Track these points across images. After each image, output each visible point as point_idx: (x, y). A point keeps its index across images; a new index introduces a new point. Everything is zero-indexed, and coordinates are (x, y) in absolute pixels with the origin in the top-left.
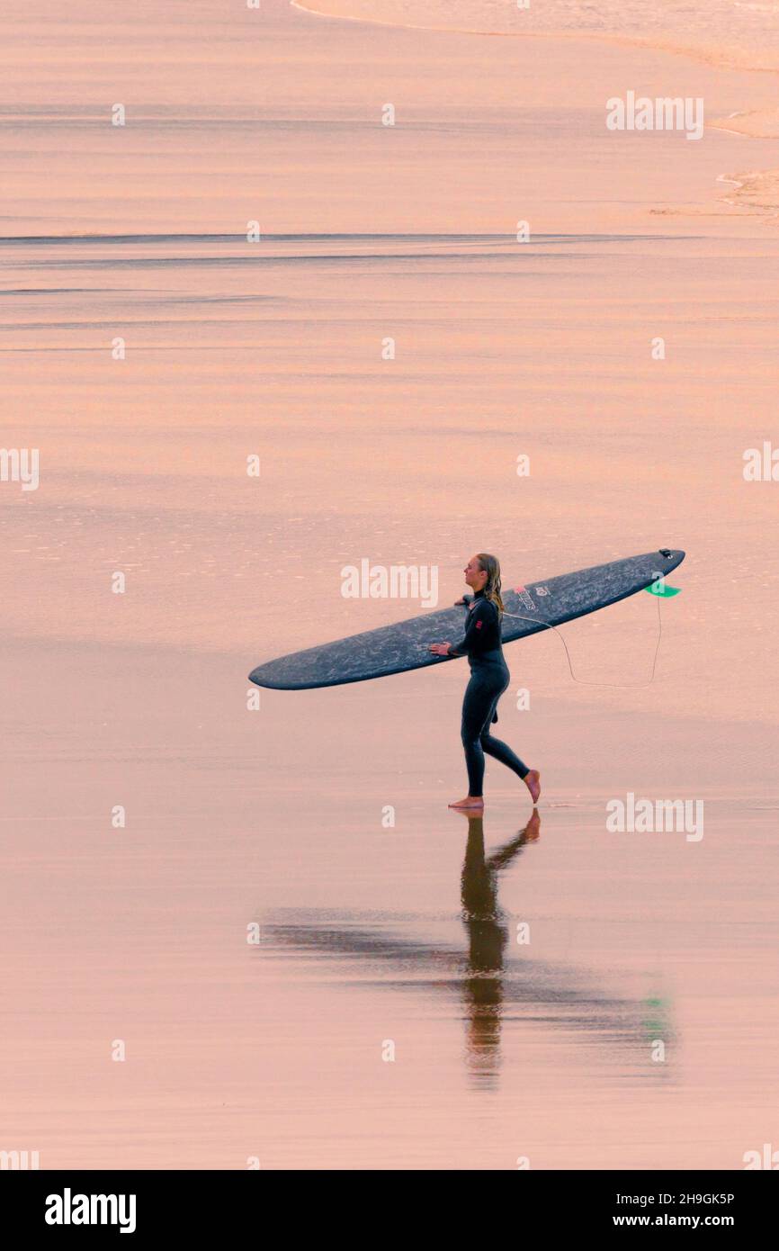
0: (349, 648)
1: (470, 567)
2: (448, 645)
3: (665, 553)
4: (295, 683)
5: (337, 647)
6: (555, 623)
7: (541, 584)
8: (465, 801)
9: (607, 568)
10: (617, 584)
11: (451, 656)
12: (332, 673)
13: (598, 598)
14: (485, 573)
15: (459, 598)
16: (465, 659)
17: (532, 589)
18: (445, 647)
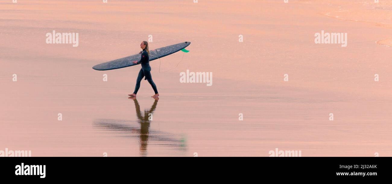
0: (115, 62)
1: (142, 44)
2: (137, 61)
3: (186, 43)
4: (103, 69)
5: (112, 62)
6: (159, 57)
7: (159, 49)
8: (154, 96)
9: (173, 46)
10: (175, 49)
11: (138, 64)
12: (111, 67)
13: (171, 52)
14: (145, 45)
15: (140, 52)
16: (140, 64)
17: (156, 50)
18: (136, 62)
